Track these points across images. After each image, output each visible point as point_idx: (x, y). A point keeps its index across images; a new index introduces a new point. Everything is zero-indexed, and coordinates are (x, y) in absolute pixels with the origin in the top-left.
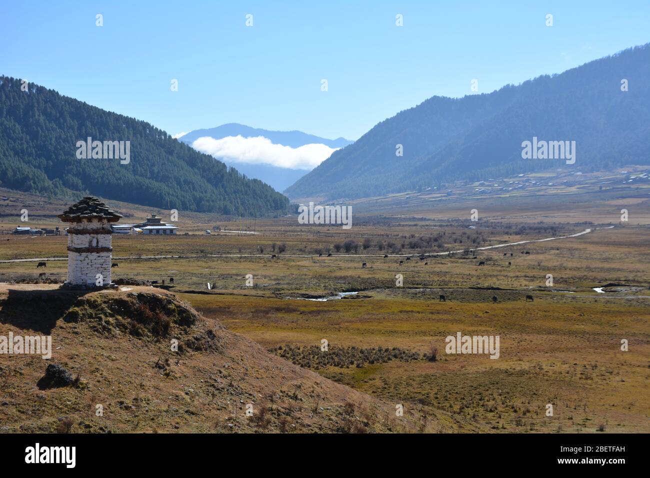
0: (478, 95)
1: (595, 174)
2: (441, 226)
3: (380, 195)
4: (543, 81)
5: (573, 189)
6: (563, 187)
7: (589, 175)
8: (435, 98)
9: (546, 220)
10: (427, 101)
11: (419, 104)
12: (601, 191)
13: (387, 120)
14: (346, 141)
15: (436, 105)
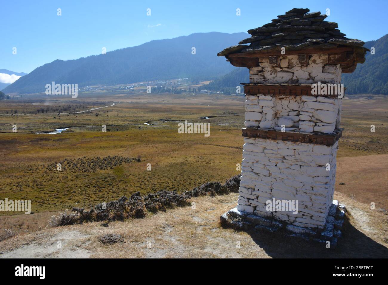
0: (72, 60)
1: (110, 86)
2: (65, 103)
3: (39, 92)
4: (93, 57)
5: (104, 91)
6: (101, 90)
7: (108, 87)
8: (57, 60)
9: (99, 101)
10: (55, 61)
11: (52, 62)
12: (113, 92)
13: (40, 67)
14: (24, 73)
15: (58, 62)
